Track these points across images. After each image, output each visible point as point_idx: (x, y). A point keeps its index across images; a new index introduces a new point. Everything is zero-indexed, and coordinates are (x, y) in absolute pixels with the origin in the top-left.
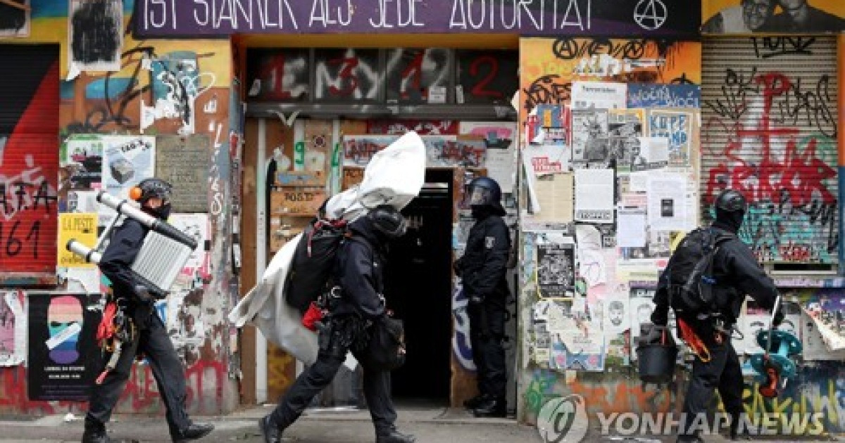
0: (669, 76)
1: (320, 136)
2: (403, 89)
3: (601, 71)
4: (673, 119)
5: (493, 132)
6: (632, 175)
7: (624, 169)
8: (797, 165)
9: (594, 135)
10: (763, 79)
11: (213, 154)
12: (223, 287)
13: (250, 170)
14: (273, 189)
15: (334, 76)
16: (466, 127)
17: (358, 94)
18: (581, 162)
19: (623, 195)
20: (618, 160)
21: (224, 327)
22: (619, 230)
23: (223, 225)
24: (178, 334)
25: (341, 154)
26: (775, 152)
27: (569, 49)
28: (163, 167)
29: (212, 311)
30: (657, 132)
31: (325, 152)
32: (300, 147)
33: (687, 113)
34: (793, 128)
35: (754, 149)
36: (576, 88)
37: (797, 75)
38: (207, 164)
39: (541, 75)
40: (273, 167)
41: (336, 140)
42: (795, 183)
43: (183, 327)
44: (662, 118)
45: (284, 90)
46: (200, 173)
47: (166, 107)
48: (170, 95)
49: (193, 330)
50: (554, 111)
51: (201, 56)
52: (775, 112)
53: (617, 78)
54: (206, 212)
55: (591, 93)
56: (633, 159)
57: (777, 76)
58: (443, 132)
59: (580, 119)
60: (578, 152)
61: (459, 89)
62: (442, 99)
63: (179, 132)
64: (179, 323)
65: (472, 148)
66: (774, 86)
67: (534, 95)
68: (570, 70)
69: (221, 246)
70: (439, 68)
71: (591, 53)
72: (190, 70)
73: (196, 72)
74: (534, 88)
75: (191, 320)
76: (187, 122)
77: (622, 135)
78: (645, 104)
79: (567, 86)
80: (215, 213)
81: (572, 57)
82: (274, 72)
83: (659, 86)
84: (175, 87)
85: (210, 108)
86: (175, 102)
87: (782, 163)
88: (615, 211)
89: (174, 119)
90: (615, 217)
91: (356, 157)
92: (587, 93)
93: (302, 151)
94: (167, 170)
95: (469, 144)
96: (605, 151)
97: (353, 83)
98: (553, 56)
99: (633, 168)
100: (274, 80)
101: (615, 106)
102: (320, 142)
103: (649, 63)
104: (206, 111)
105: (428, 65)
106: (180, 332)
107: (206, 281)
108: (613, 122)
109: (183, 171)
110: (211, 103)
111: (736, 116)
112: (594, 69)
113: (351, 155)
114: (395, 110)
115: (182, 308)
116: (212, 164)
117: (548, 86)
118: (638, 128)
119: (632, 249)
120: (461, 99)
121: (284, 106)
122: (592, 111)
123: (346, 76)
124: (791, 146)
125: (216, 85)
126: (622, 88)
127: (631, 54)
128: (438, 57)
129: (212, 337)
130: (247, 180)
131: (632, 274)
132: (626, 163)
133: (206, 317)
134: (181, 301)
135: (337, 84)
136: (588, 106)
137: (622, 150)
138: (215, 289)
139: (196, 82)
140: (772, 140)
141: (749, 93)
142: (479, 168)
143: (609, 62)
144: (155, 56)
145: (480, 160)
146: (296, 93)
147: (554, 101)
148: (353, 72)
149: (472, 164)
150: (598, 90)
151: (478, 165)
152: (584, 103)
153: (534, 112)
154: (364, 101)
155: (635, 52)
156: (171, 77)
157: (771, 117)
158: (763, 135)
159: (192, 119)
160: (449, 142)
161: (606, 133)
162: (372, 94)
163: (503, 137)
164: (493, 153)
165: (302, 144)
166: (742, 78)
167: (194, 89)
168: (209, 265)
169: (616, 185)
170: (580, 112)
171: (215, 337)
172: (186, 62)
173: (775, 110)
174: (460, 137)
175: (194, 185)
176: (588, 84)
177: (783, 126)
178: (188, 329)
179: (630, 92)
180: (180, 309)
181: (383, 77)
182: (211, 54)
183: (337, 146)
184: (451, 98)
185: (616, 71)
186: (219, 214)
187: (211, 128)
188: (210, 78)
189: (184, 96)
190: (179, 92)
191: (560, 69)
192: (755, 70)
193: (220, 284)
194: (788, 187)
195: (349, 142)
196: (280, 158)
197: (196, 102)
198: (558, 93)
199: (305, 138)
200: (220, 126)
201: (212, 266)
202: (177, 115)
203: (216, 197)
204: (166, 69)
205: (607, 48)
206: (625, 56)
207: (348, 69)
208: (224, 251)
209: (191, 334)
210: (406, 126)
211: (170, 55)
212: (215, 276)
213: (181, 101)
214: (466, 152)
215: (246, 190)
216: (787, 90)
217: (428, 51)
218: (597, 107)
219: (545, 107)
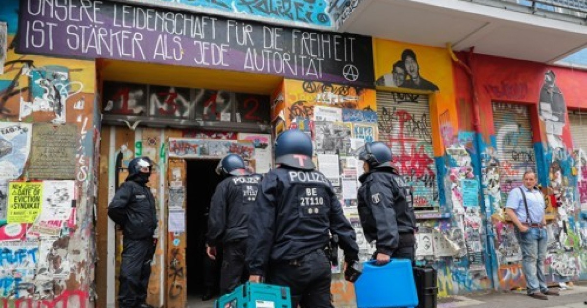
0: (362, 106)
1: (152, 138)
2: (205, 112)
3: (328, 100)
4: (366, 129)
5: (258, 140)
6: (348, 158)
7: (344, 155)
8: (417, 157)
9: (326, 136)
10: (399, 113)
11: (81, 137)
12: (86, 234)
13: (104, 158)
14: (121, 171)
15: (162, 102)
16: (242, 136)
17: (177, 114)
18: (321, 150)
19: (344, 170)
20: (340, 150)
21: (86, 263)
22: (343, 189)
23: (87, 189)
24: (47, 272)
25: (167, 150)
26: (406, 150)
27: (311, 87)
28: (38, 146)
29: (77, 252)
30: (359, 135)
31: (156, 148)
32: (139, 145)
33: (371, 126)
34: (413, 138)
35: (398, 148)
36: (316, 109)
37: (413, 112)
38: (75, 145)
39: (297, 100)
40: (120, 156)
41: (163, 141)
42: (417, 166)
43: (52, 266)
44: (360, 128)
45: (129, 109)
46: (69, 151)
47: (43, 103)
48: (45, 96)
49: (60, 267)
50: (305, 122)
51: (73, 70)
52: (405, 131)
53: (336, 105)
54: (73, 179)
55: (324, 112)
56: (348, 150)
57: (404, 113)
58: (228, 138)
59: (319, 126)
60: (319, 145)
61: (238, 115)
62: (229, 119)
63: (53, 121)
64: (48, 263)
65: (246, 148)
66: (404, 117)
67: (294, 111)
68: (312, 99)
69: (85, 203)
70: (226, 102)
71: (323, 91)
72: (63, 79)
73: (67, 81)
74: (293, 108)
75: (58, 260)
76: (60, 115)
77: (342, 136)
78: (352, 120)
79: (311, 108)
80: (80, 180)
81: (313, 92)
82: (122, 97)
83: (357, 111)
84: (50, 90)
85: (79, 106)
86: (50, 101)
87: (410, 156)
88: (340, 179)
89: (49, 112)
90: (341, 182)
91: (177, 151)
92: (321, 112)
93: (141, 147)
94: (41, 148)
95: (245, 145)
96: (333, 145)
97: (174, 107)
98: (303, 90)
99: (348, 154)
100: (122, 102)
101: (337, 120)
102: (152, 142)
103: (352, 98)
104: (75, 107)
105: (219, 100)
106: (49, 270)
107: (73, 229)
108: (336, 129)
109: (56, 149)
110: (79, 103)
111: (388, 132)
112: (325, 99)
113: (174, 150)
114: (202, 123)
115: (51, 251)
116: (79, 145)
117: (301, 107)
118: (349, 133)
119: (350, 200)
120: (239, 120)
121: (129, 117)
122: (325, 122)
123: (170, 103)
124: (413, 148)
125: (83, 91)
126: (339, 111)
127: (343, 93)
128: (226, 96)
129: (76, 272)
130: (102, 165)
131: (351, 214)
132: (344, 152)
133: (71, 257)
134: (50, 246)
135: (164, 107)
136: (323, 119)
137: (342, 144)
138: (80, 236)
139: (68, 88)
140: (405, 144)
141: (393, 120)
142: (250, 159)
143: (331, 96)
144: (34, 67)
145: (251, 154)
146: (137, 110)
147: (305, 116)
148: (175, 101)
149: (247, 156)
150: (327, 111)
151: (250, 157)
152: (321, 118)
153: (294, 121)
154: (181, 118)
155: (345, 92)
156: (47, 82)
157: (403, 132)
158: (401, 141)
159: (63, 113)
160: (233, 144)
161: (333, 135)
162: (186, 114)
163: (262, 142)
164: (258, 151)
165: (140, 143)
166: (389, 112)
167: (66, 92)
168: (75, 217)
169: (340, 164)
170: (319, 123)
171: (79, 271)
172: (59, 73)
173: (405, 129)
174: (239, 141)
175: (64, 159)
176: (322, 107)
177: (409, 137)
178: (56, 267)
179: (344, 113)
180: (49, 252)
181: (193, 105)
182: (81, 70)
183: (164, 145)
184: (233, 119)
185: (336, 101)
186: (85, 181)
187: (79, 120)
188: (79, 86)
189: (58, 96)
190: (53, 93)
191: (307, 98)
192: (395, 109)
193: (84, 231)
194: (414, 168)
195: (172, 142)
196: (125, 151)
197: (67, 101)
198: (307, 111)
199: (143, 139)
200: (86, 119)
201: (77, 219)
202: (51, 109)
203: (82, 168)
204: (43, 76)
205: (330, 89)
206: (340, 93)
207: (171, 99)
208: (87, 207)
209: (58, 271)
210: (206, 134)
211: (47, 67)
212: (80, 226)
213: (55, 100)
214: (243, 150)
215: (101, 171)
216: (409, 120)
217: (219, 93)
218: (327, 120)
219: (300, 118)
